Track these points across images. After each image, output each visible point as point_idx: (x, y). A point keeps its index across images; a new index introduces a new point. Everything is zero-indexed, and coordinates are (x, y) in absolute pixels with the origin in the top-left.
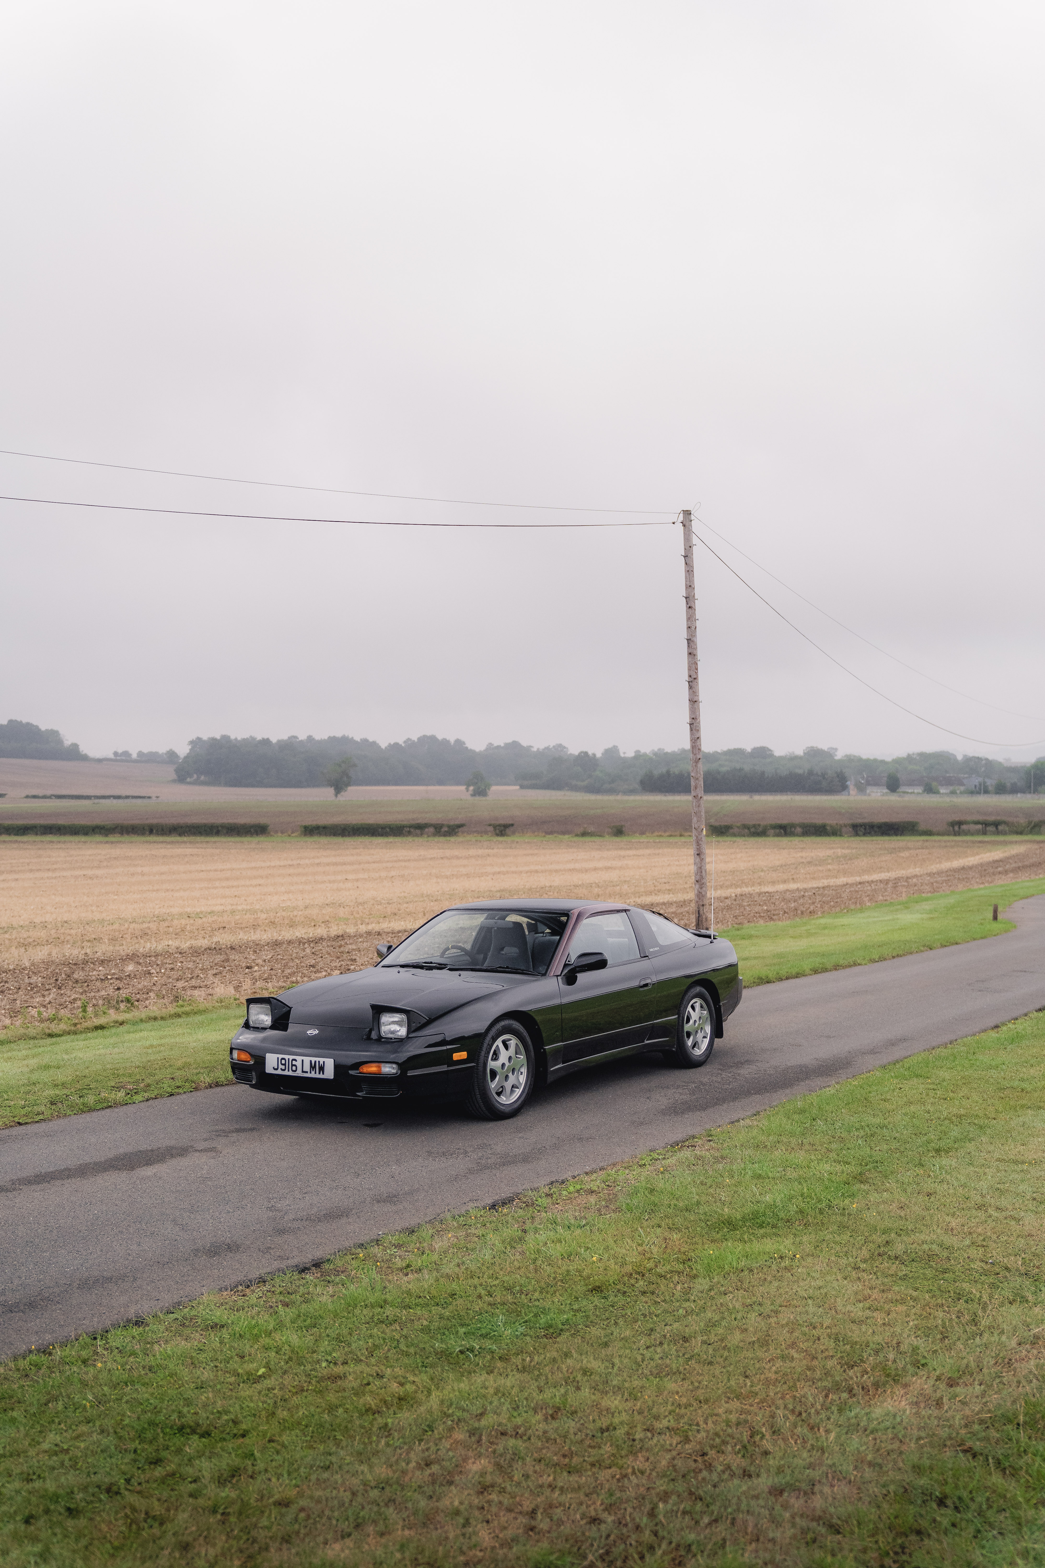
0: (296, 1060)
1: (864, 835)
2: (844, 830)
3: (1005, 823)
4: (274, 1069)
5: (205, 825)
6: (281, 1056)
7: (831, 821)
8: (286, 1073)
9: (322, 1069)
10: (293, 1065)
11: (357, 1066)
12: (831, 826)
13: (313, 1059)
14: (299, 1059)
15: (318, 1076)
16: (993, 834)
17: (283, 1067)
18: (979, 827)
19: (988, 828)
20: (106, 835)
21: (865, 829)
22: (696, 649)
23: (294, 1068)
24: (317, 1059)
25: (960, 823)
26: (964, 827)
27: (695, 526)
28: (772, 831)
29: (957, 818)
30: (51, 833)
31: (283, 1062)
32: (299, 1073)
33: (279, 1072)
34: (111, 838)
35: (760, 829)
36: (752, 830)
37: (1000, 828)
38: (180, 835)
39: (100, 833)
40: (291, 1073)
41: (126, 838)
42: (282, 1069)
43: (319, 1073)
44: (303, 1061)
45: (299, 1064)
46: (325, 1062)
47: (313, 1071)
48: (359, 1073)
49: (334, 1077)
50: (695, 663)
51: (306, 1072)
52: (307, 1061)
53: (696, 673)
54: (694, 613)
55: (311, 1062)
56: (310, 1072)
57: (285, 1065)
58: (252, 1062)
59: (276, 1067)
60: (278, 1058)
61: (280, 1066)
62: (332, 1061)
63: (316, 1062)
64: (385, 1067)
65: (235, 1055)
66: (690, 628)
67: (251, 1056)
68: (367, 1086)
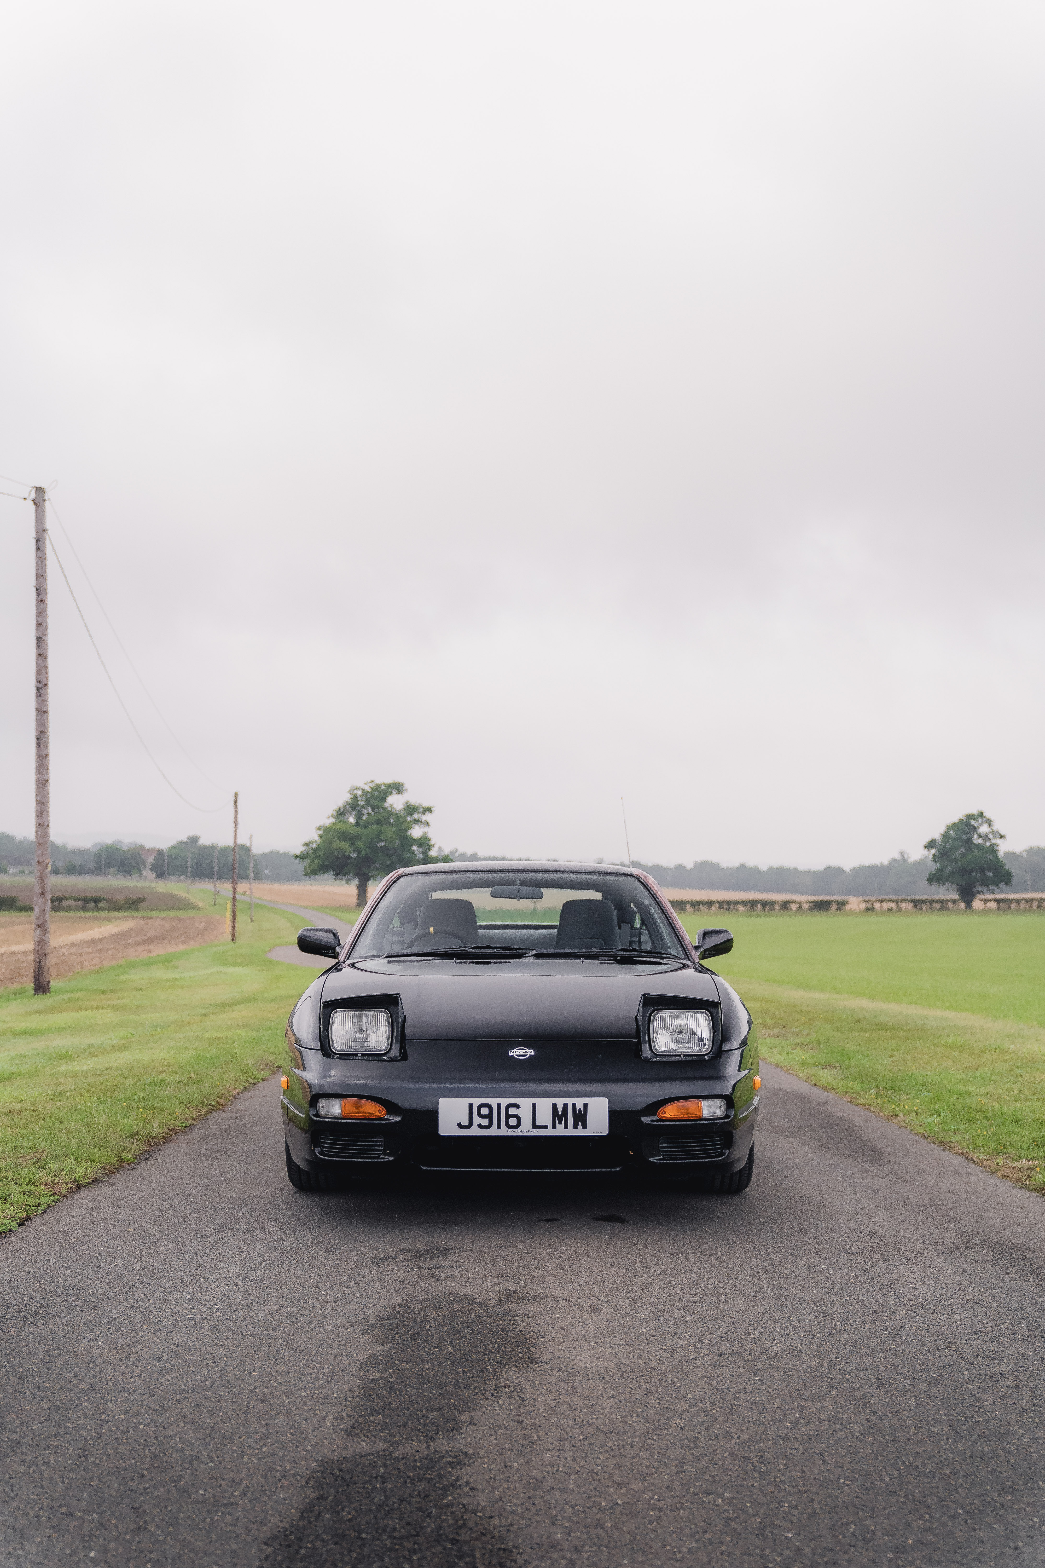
0: (518, 1106)
3: (104, 899)
4: (460, 1125)
6: (477, 1101)
8: (493, 1131)
9: (581, 1118)
10: (508, 1116)
11: (653, 1107)
13: (560, 1102)
14: (525, 1103)
15: (571, 1131)
16: (92, 910)
17: (485, 1122)
18: (80, 903)
19: (87, 905)
22: (46, 650)
23: (513, 1122)
24: (570, 1101)
26: (63, 903)
27: (49, 507)
31: (485, 1111)
32: (526, 1129)
33: (475, 1131)
37: (100, 904)
40: (504, 1131)
42: (480, 1126)
43: (576, 1126)
44: (534, 1106)
45: (525, 1113)
46: (586, 1105)
47: (560, 1123)
48: (660, 1120)
49: (605, 1132)
50: (46, 667)
51: (546, 1127)
52: (545, 1106)
53: (47, 678)
54: (46, 608)
55: (554, 1106)
56: (554, 1127)
57: (489, 1116)
58: (396, 1119)
59: (466, 1122)
60: (471, 1106)
61: (477, 1120)
62: (604, 1101)
63: (565, 1106)
64: (708, 1106)
65: (332, 1109)
66: (41, 624)
67: (391, 1107)
68: (668, 1143)
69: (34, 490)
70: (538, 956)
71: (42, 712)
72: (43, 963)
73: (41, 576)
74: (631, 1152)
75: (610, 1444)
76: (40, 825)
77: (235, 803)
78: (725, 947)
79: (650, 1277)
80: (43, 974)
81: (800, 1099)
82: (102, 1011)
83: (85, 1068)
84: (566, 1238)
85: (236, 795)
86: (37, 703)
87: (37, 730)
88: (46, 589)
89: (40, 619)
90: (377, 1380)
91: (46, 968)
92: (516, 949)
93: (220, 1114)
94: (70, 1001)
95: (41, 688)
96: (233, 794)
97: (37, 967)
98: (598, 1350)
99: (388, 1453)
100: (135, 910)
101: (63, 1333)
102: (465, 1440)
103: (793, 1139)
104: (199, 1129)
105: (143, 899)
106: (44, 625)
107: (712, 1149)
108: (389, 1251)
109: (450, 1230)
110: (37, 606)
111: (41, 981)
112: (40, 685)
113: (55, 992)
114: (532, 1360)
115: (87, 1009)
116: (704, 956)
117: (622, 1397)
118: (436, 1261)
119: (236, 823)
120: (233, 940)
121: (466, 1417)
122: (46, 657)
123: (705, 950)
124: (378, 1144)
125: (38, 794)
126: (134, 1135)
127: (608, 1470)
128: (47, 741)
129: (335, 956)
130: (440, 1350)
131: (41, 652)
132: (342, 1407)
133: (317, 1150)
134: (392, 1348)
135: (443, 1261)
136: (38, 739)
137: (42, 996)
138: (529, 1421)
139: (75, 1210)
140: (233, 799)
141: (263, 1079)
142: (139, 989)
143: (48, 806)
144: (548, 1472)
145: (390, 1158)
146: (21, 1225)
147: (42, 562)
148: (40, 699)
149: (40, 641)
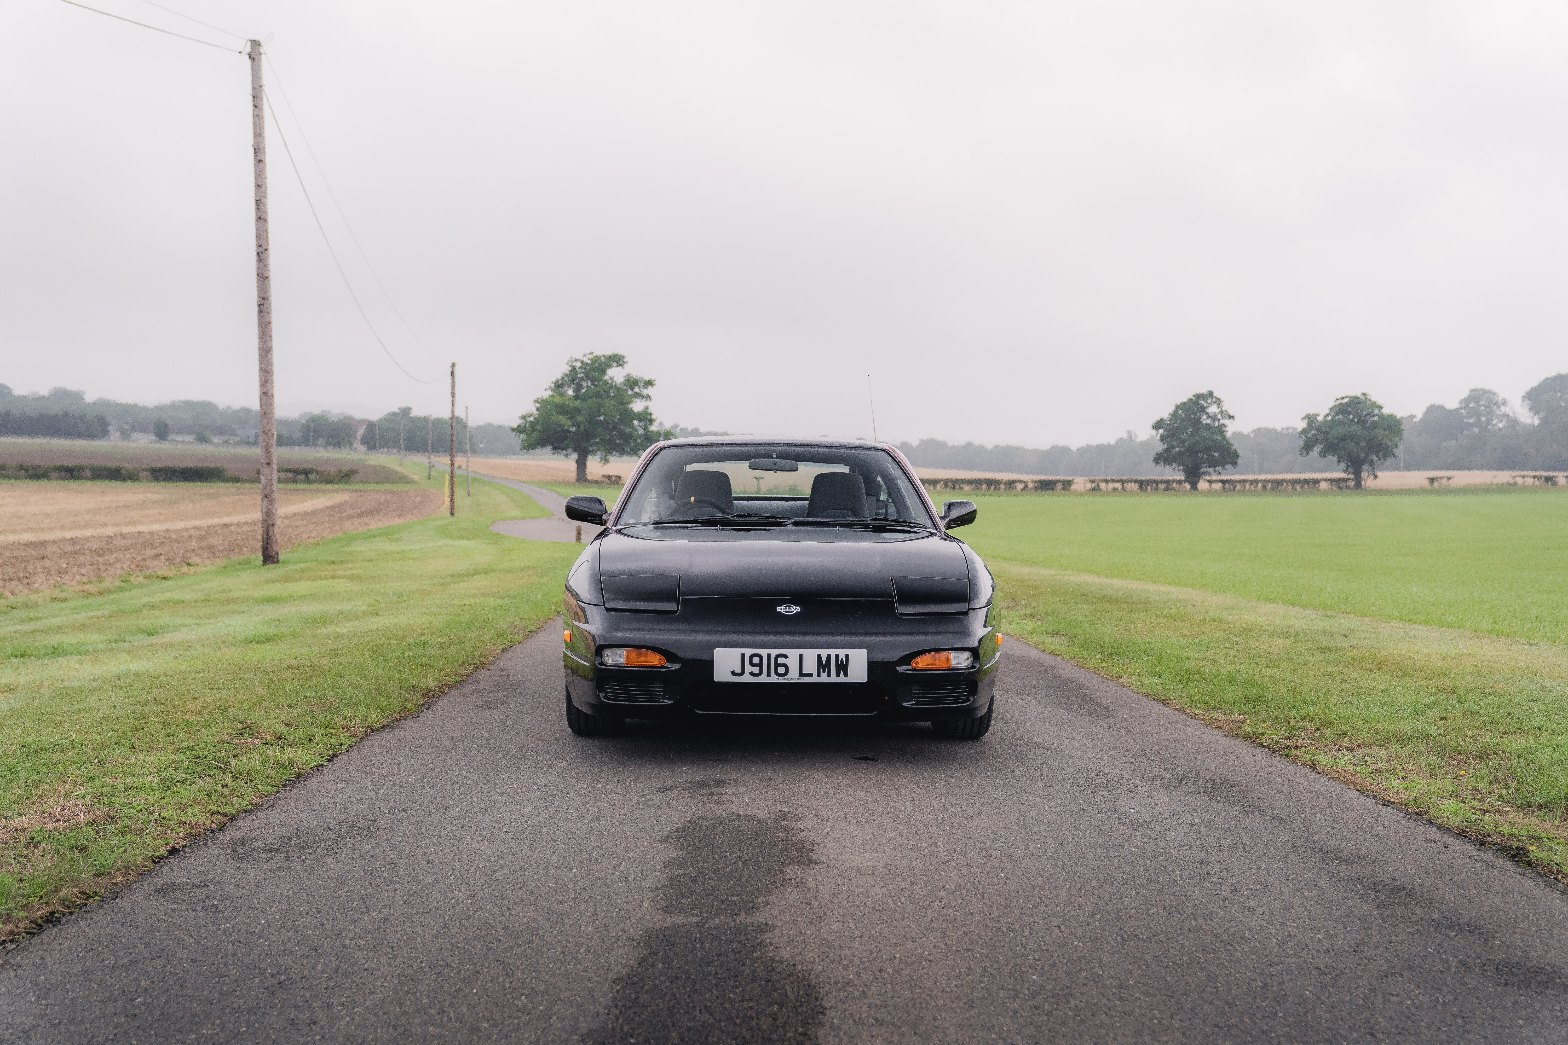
0: (786, 656)
1: (165, 480)
2: (142, 474)
3: (315, 471)
4: (733, 673)
6: (748, 652)
7: (126, 465)
8: (763, 679)
9: (843, 667)
10: (777, 665)
11: (907, 659)
12: (127, 470)
13: (824, 653)
14: (793, 654)
15: (834, 679)
16: (303, 482)
17: (756, 670)
18: (290, 475)
21: (166, 474)
22: (266, 213)
23: (781, 670)
24: (833, 652)
27: (265, 62)
28: (54, 474)
31: (756, 660)
32: (793, 676)
33: (747, 678)
35: (41, 471)
36: (31, 472)
37: (311, 477)
40: (773, 679)
42: (752, 674)
43: (838, 675)
44: (801, 656)
45: (792, 662)
46: (847, 656)
47: (824, 671)
48: (913, 670)
49: (864, 679)
50: (266, 231)
51: (811, 675)
52: (810, 656)
53: (267, 243)
54: (264, 169)
55: (819, 656)
56: (819, 675)
57: (760, 665)
58: (675, 667)
59: (739, 670)
60: (743, 656)
61: (749, 668)
62: (864, 652)
63: (829, 656)
64: (957, 658)
65: (616, 658)
66: (260, 186)
67: (669, 656)
68: (919, 690)
69: (249, 43)
70: (796, 524)
71: (263, 278)
72: (271, 534)
73: (258, 135)
74: (887, 698)
75: (885, 918)
76: (264, 393)
77: (452, 374)
78: (968, 519)
79: (905, 802)
80: (271, 544)
81: (1030, 663)
82: (338, 580)
83: (346, 630)
84: (828, 773)
85: (453, 366)
86: (258, 268)
87: (259, 297)
88: (264, 148)
89: (259, 180)
90: (681, 875)
91: (274, 539)
92: (775, 518)
93: (485, 671)
94: (302, 570)
95: (262, 253)
96: (451, 365)
97: (265, 537)
98: (866, 855)
99: (701, 924)
100: (348, 483)
101: (397, 843)
102: (763, 916)
103: (1025, 697)
104: (469, 684)
105: (355, 472)
106: (263, 187)
107: (959, 696)
108: (670, 782)
109: (722, 767)
110: (256, 167)
111: (270, 552)
112: (260, 250)
113: (284, 562)
114: (811, 861)
115: (321, 578)
116: (948, 527)
117: (891, 887)
118: (715, 790)
119: (453, 395)
120: (452, 514)
121: (761, 900)
122: (266, 221)
123: (950, 521)
124: (658, 689)
125: (261, 362)
126: (412, 689)
127: (886, 935)
128: (269, 308)
129: (602, 523)
130: (731, 854)
131: (259, 215)
132: (655, 894)
133: (602, 695)
134: (689, 852)
135: (720, 790)
136: (260, 306)
137: (271, 566)
138: (815, 903)
139: (375, 750)
140: (450, 370)
141: (519, 643)
142: (369, 561)
143: (272, 375)
144: (837, 936)
145: (669, 702)
146: (329, 761)
147: (259, 120)
148: (261, 264)
149: (260, 204)
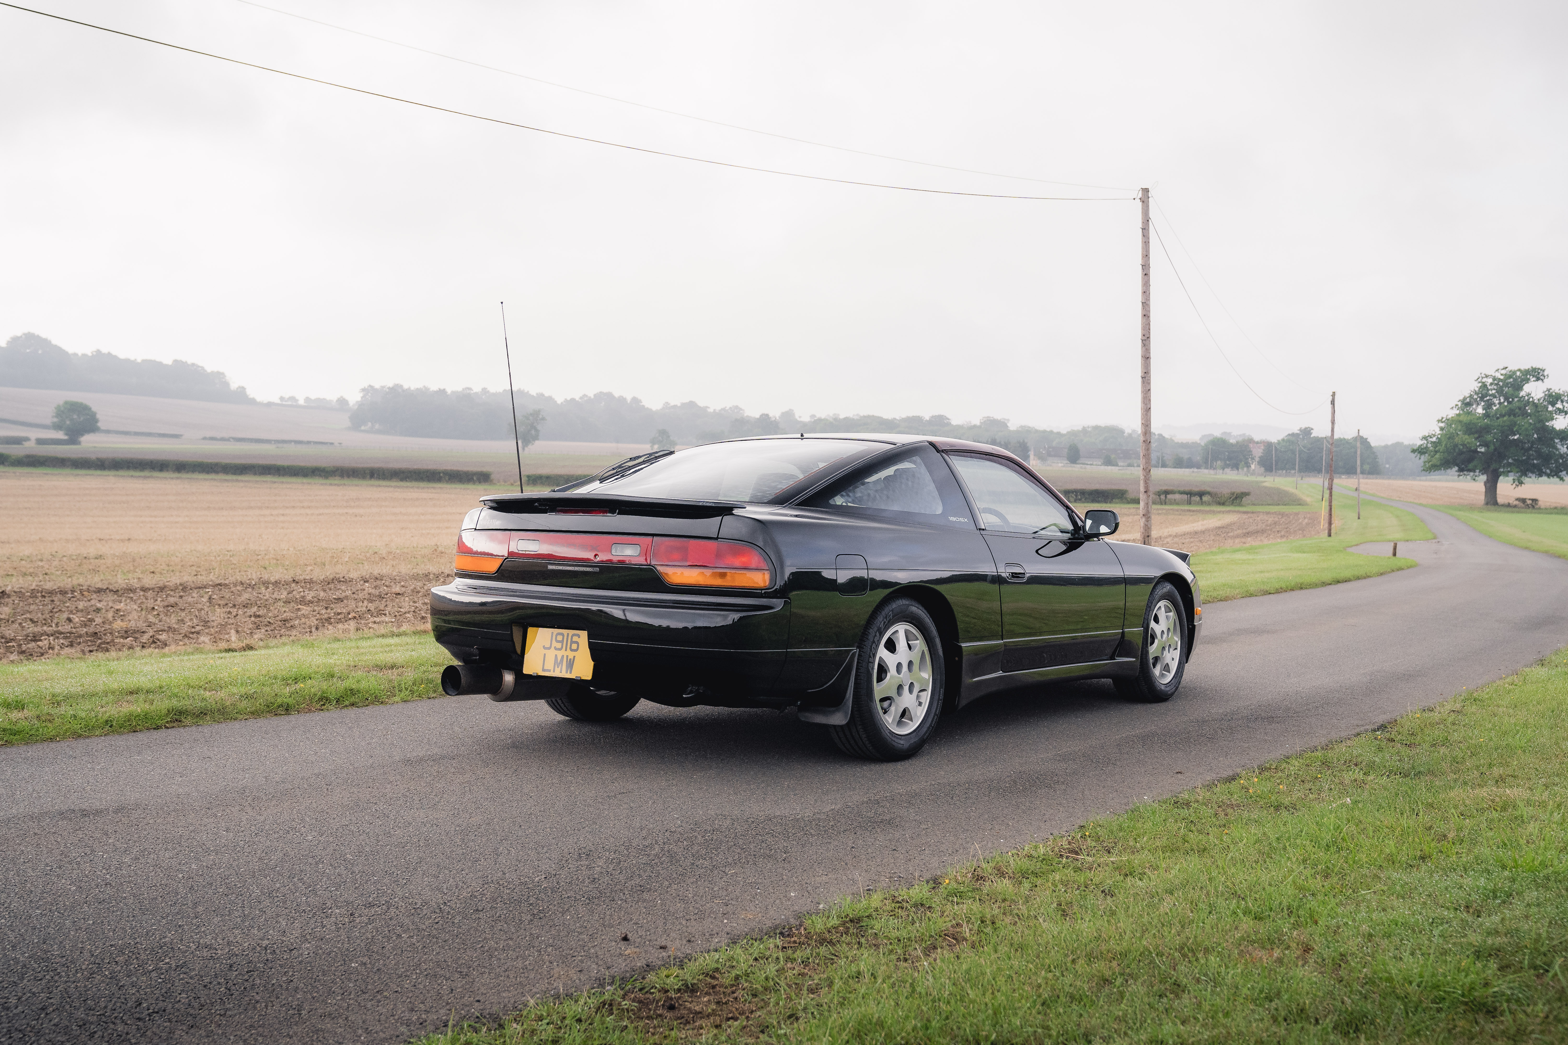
3: (1209, 493)
5: (427, 471)
16: (1197, 504)
18: (1185, 497)
19: (1193, 498)
20: (326, 477)
21: (1076, 496)
22: (1149, 311)
25: (1167, 493)
26: (1169, 496)
27: (1152, 203)
29: (1164, 488)
30: (269, 474)
34: (331, 481)
37: (1205, 498)
38: (402, 480)
39: (320, 476)
41: (346, 481)
50: (1149, 324)
53: (1150, 333)
54: (1149, 280)
66: (1146, 293)
69: (1141, 192)
71: (1146, 358)
73: (1146, 256)
76: (1144, 441)
77: (1333, 402)
85: (1334, 394)
86: (1143, 352)
87: (1143, 372)
88: (1149, 265)
89: (1145, 288)
95: (1145, 340)
96: (1331, 394)
100: (1240, 505)
105: (1247, 494)
106: (1148, 293)
110: (1143, 279)
112: (1144, 338)
119: (1333, 422)
120: (1330, 535)
122: (1149, 317)
125: (1142, 419)
128: (1150, 380)
131: (1145, 313)
136: (1143, 378)
140: (1330, 399)
147: (1147, 245)
148: (1145, 348)
149: (1146, 304)
